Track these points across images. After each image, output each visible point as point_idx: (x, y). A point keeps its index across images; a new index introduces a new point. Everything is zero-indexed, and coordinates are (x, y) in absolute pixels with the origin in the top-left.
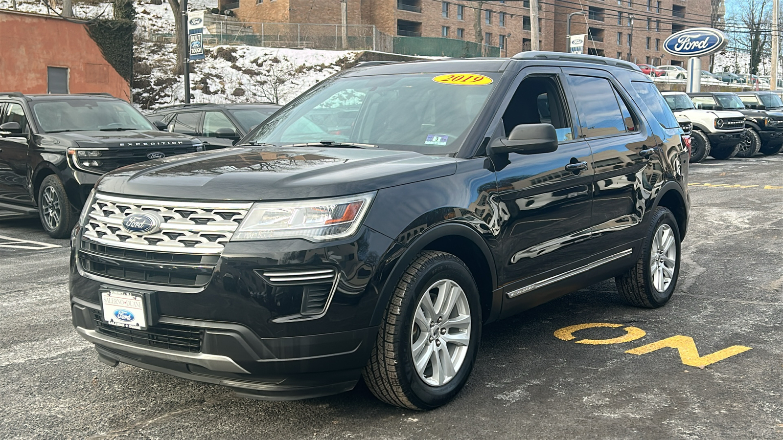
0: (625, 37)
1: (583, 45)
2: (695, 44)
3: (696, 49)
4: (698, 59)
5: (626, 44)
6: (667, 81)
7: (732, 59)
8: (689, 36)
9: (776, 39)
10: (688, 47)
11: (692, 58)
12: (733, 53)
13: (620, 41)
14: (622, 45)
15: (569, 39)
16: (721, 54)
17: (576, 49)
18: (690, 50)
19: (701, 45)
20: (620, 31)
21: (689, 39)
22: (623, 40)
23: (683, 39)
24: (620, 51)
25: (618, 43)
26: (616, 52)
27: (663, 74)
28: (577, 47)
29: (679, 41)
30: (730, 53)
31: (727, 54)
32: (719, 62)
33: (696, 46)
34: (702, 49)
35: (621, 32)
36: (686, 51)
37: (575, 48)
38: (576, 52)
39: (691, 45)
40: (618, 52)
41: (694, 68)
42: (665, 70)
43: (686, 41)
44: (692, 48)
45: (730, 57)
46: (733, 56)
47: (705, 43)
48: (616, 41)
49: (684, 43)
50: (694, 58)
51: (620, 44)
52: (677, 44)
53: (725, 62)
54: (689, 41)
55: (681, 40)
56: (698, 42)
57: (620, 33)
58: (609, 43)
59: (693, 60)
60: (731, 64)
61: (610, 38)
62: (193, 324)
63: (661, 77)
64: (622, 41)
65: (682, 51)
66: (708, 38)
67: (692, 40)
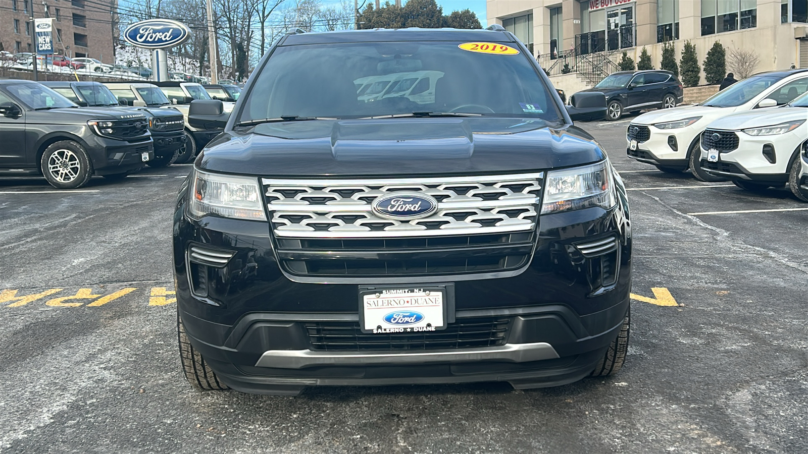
0: (23, 25)
1: (51, 30)
2: (159, 35)
3: (160, 40)
4: (163, 52)
5: (25, 33)
6: (89, 74)
7: (133, 54)
8: (151, 27)
9: (213, 35)
10: (151, 38)
11: (157, 50)
12: (133, 48)
13: (17, 30)
14: (20, 33)
15: (33, 22)
16: (121, 48)
17: (43, 34)
18: (154, 42)
19: (165, 37)
20: (16, 17)
21: (152, 30)
22: (21, 28)
23: (145, 30)
24: (19, 40)
25: (15, 31)
26: (15, 41)
27: (83, 67)
28: (44, 32)
29: (141, 32)
30: (130, 48)
31: (127, 48)
32: (120, 57)
33: (160, 37)
34: (166, 41)
35: (17, 19)
36: (149, 42)
37: (41, 32)
38: (43, 37)
39: (154, 36)
40: (16, 42)
41: (160, 60)
42: (84, 63)
43: (148, 32)
44: (156, 40)
45: (130, 51)
46: (133, 51)
47: (168, 35)
48: (12, 29)
49: (146, 33)
50: (158, 50)
51: (17, 32)
52: (139, 35)
53: (126, 57)
54: (151, 31)
55: (143, 30)
56: (161, 34)
57: (17, 21)
58: (5, 30)
59: (157, 52)
60: (132, 59)
61: (6, 26)
62: (492, 313)
63: (80, 70)
64: (20, 30)
65: (145, 41)
66: (171, 30)
67: (155, 32)
